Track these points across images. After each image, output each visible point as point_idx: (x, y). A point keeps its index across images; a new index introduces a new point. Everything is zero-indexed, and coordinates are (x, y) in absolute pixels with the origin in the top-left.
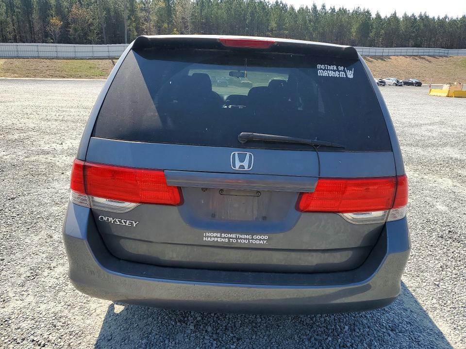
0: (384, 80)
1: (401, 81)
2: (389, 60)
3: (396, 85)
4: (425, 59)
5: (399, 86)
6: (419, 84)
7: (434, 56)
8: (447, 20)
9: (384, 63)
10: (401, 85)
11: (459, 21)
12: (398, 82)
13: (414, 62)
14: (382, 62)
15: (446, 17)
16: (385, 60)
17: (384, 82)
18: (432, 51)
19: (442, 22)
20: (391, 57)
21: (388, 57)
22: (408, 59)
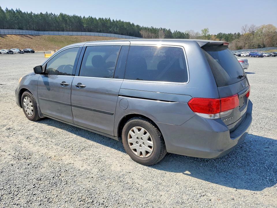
0: (11, 50)
1: (22, 50)
2: (7, 37)
3: (20, 53)
4: (28, 37)
5: (22, 53)
6: (33, 52)
7: (32, 35)
8: (32, 14)
9: (4, 39)
10: (23, 53)
11: (40, 16)
12: (20, 51)
13: (22, 38)
14: (3, 38)
15: (31, 13)
16: (4, 37)
17: (12, 52)
18: (30, 32)
19: (30, 15)
20: (7, 35)
21: (5, 35)
22: (18, 37)
